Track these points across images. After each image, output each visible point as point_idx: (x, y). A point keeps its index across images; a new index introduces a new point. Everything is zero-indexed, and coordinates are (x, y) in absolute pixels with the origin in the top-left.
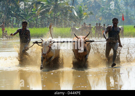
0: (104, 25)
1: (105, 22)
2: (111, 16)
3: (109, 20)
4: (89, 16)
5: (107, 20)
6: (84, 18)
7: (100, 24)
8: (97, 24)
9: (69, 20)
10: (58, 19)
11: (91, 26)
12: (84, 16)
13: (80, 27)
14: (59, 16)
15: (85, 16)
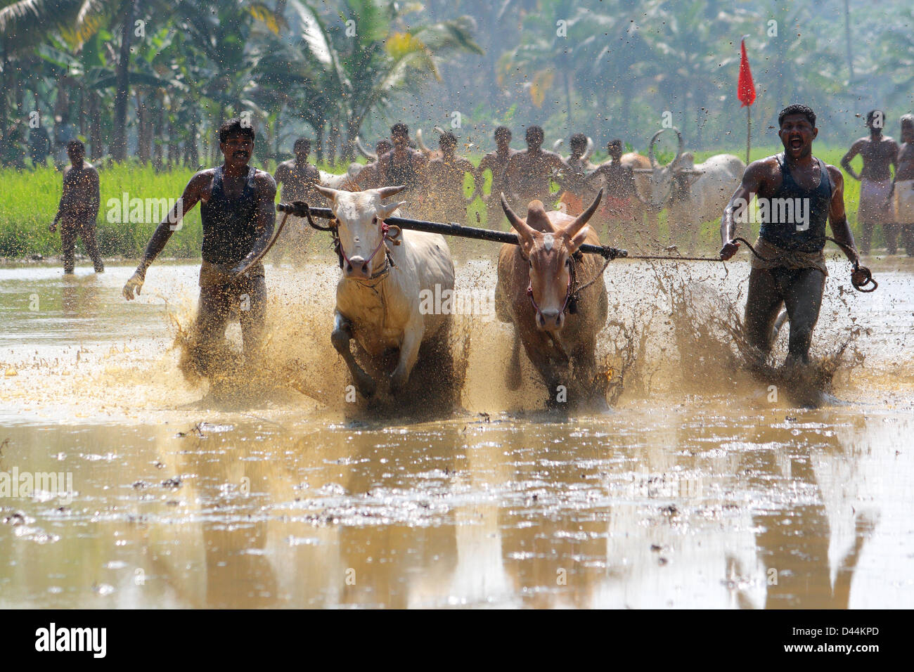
0: (578, 144)
1: (580, 115)
2: (639, 67)
3: (615, 102)
4: (437, 61)
5: (604, 104)
6: (392, 81)
7: (534, 137)
8: (502, 136)
9: (256, 96)
10: (154, 87)
11: (459, 156)
12: (395, 64)
13: (359, 164)
14: (164, 58)
15: (403, 64)
